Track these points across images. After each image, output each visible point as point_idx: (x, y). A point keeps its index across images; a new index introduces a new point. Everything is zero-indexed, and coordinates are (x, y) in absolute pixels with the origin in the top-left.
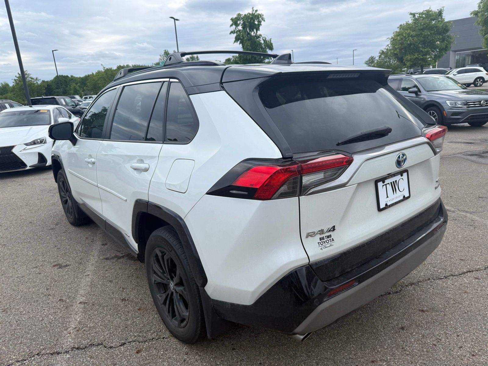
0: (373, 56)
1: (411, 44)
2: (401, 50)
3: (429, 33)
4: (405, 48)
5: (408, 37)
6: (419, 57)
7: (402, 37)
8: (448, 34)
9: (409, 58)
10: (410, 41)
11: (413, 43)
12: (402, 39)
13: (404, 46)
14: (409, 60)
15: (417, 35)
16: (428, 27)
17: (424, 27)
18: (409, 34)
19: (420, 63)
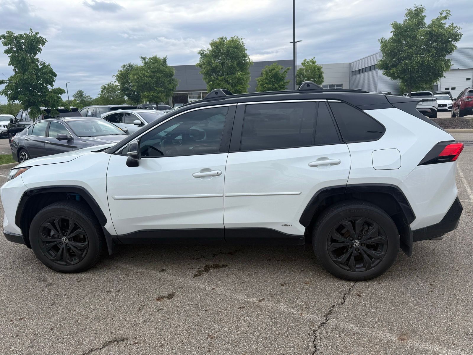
0: (80, 90)
1: (146, 84)
2: (138, 87)
3: (160, 76)
4: (142, 86)
5: (143, 77)
6: (155, 94)
7: (138, 76)
8: (173, 77)
9: (147, 95)
10: (146, 80)
11: (148, 82)
12: (138, 78)
13: (141, 84)
14: (147, 96)
15: (150, 77)
16: (159, 71)
17: (155, 70)
18: (144, 74)
19: (156, 100)
